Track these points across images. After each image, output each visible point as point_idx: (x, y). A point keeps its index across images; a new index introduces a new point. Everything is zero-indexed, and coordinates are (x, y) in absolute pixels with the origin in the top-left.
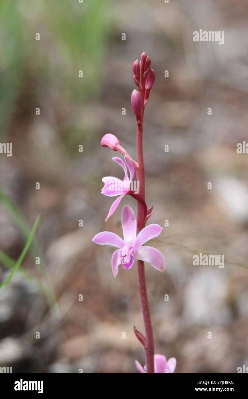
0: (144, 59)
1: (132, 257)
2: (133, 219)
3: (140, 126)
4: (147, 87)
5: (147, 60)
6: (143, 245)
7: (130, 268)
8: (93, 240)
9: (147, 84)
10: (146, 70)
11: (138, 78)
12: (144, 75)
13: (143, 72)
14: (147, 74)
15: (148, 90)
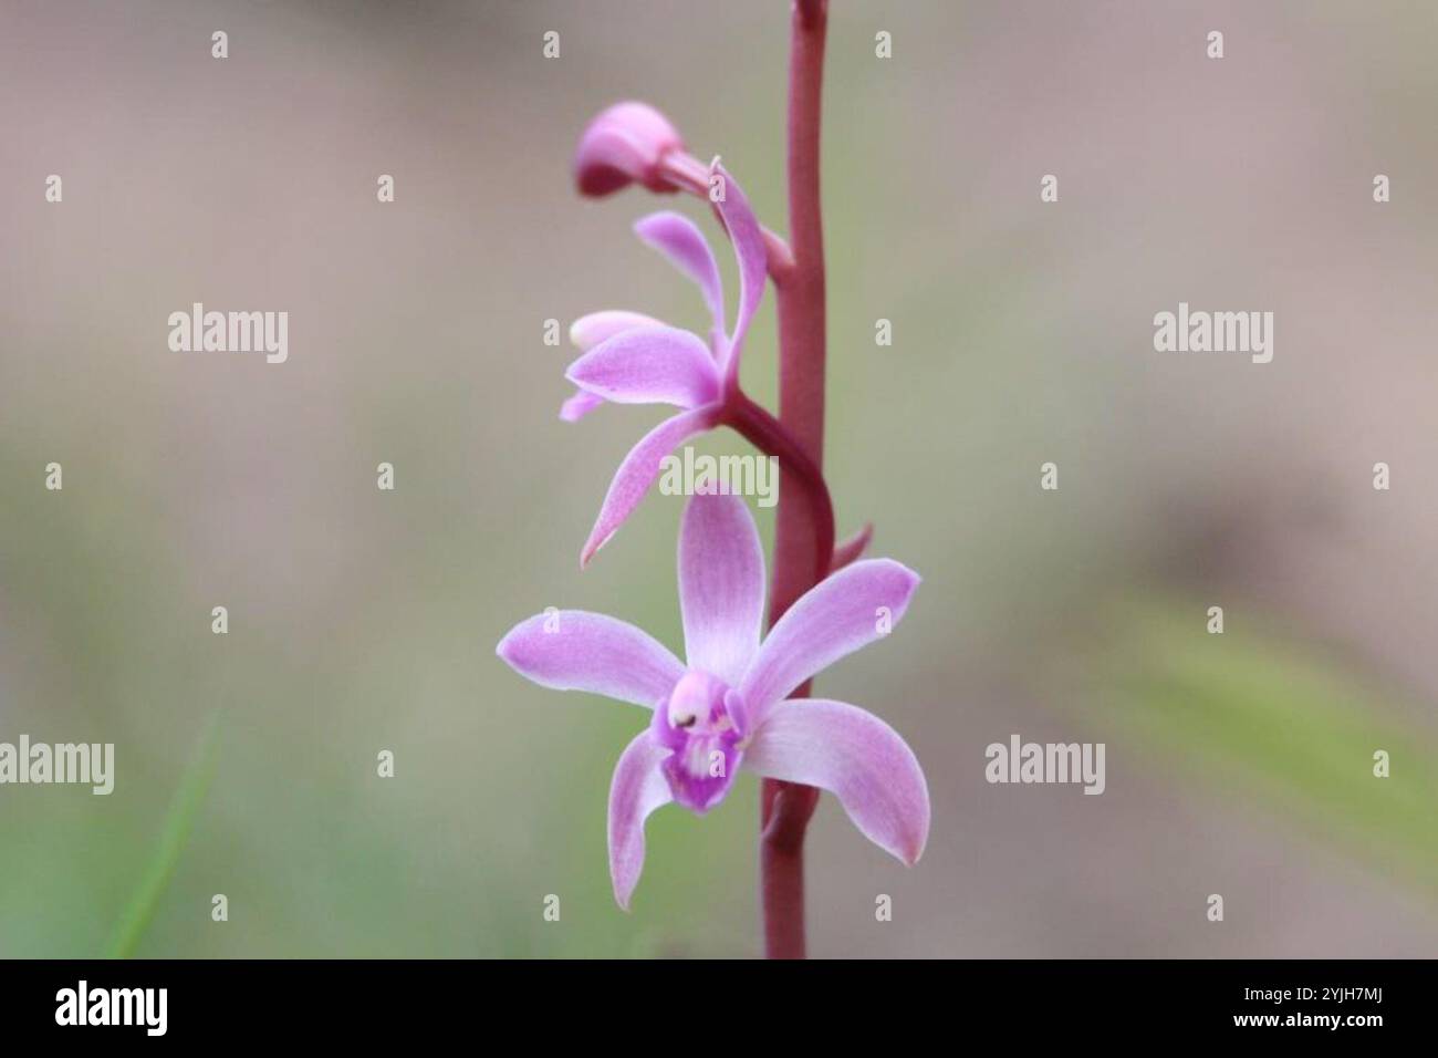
1: (730, 742)
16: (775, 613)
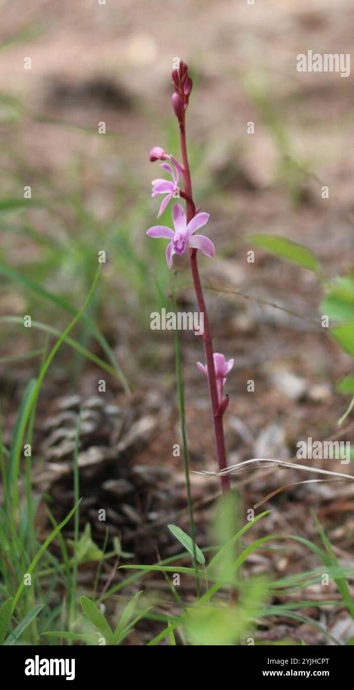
0: (181, 64)
1: (183, 243)
2: (183, 214)
3: (182, 128)
4: (186, 93)
5: (183, 66)
6: (193, 234)
7: (183, 252)
8: (147, 233)
9: (186, 90)
10: (183, 75)
11: (177, 84)
12: (182, 81)
13: (181, 77)
14: (185, 80)
15: (188, 96)
16: (188, 222)
